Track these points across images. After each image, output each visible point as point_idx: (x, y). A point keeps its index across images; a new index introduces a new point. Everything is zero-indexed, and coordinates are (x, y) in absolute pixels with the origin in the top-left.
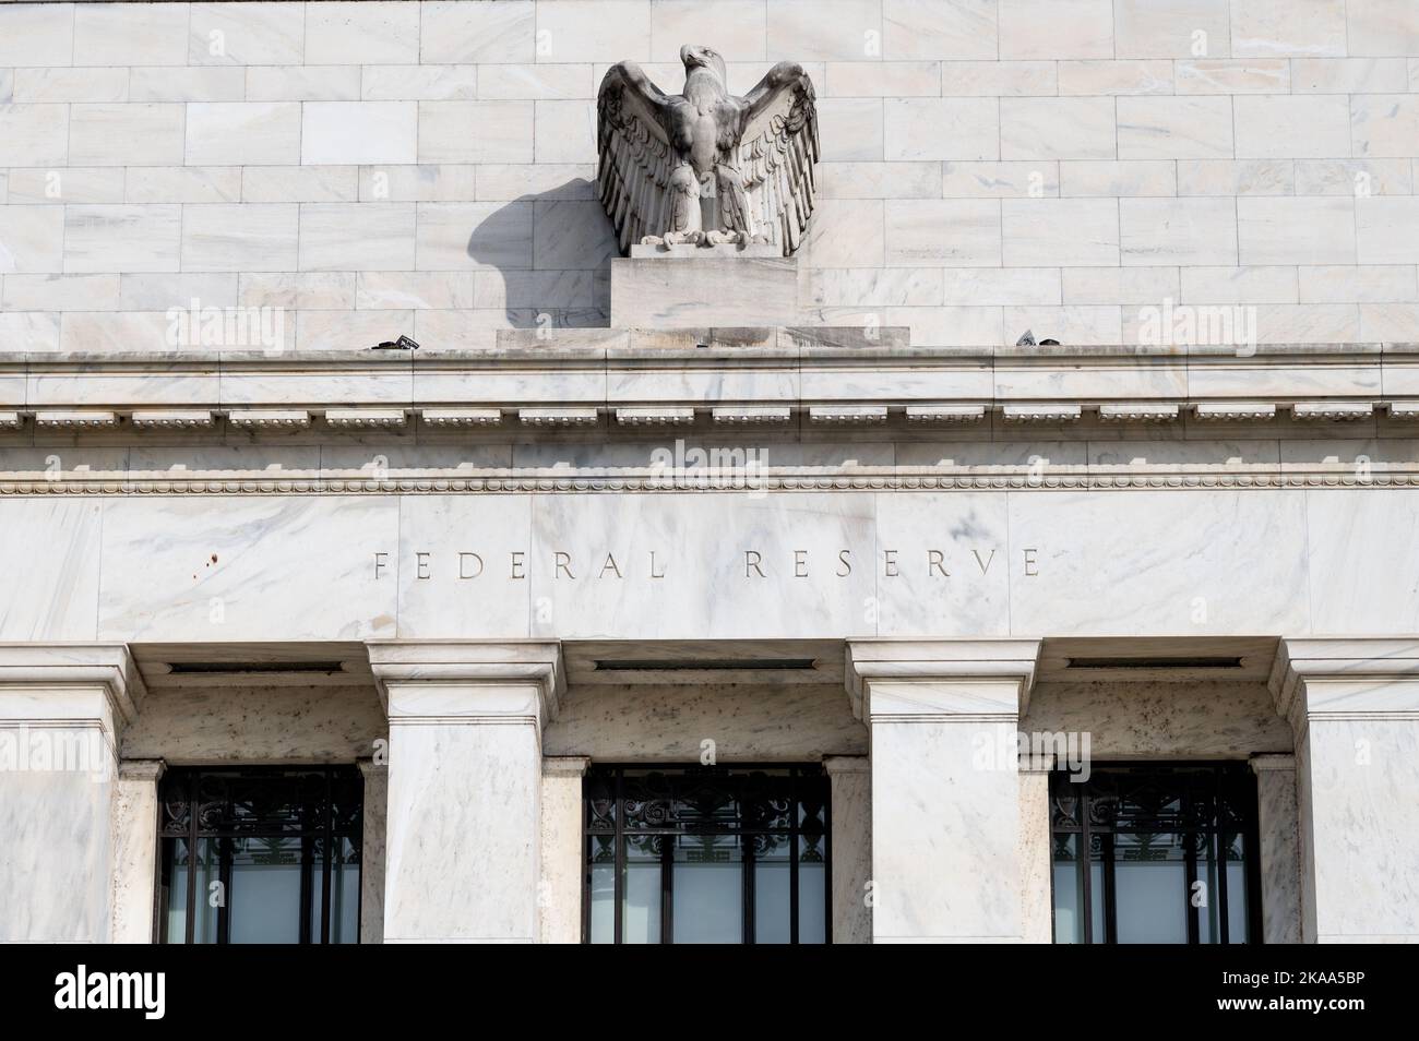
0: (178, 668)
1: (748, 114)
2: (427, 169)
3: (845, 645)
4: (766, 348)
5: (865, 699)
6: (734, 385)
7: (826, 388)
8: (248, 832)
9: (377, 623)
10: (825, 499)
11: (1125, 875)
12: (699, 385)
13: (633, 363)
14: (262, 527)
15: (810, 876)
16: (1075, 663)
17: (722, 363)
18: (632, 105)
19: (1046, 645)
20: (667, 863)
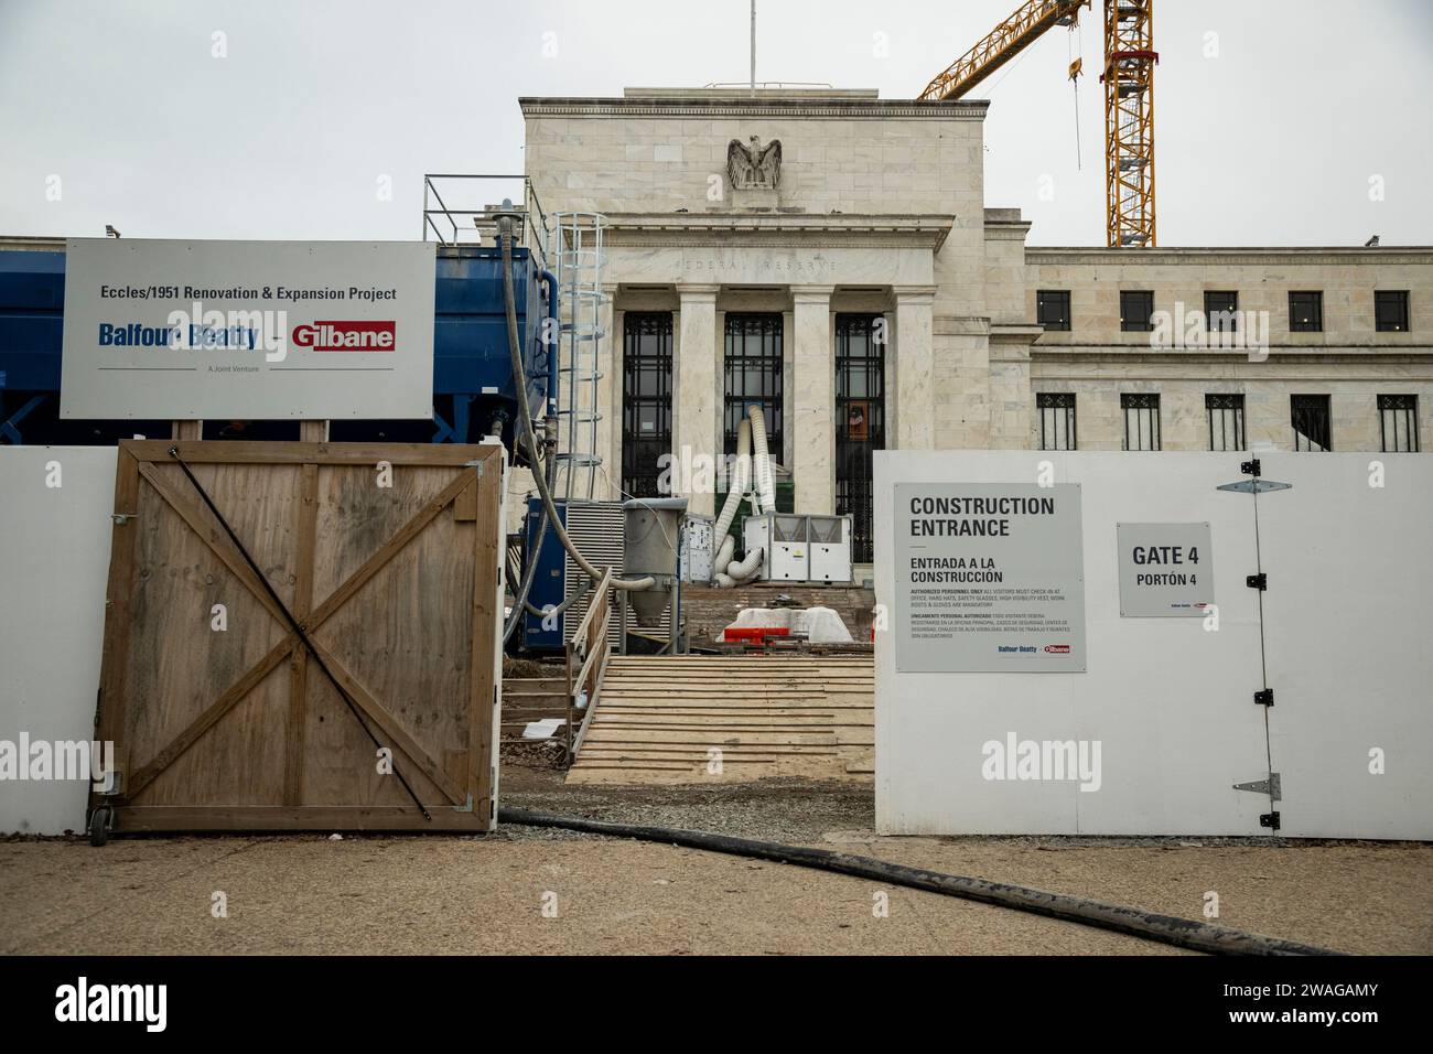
0: (630, 288)
1: (766, 152)
2: (685, 163)
3: (788, 286)
4: (771, 213)
5: (793, 298)
6: (764, 222)
7: (785, 223)
8: (645, 327)
9: (678, 279)
10: (784, 250)
11: (852, 339)
12: (755, 222)
13: (739, 216)
14: (650, 255)
15: (778, 339)
16: (843, 290)
17: (761, 217)
18: (737, 149)
19: (837, 286)
20: (744, 335)
